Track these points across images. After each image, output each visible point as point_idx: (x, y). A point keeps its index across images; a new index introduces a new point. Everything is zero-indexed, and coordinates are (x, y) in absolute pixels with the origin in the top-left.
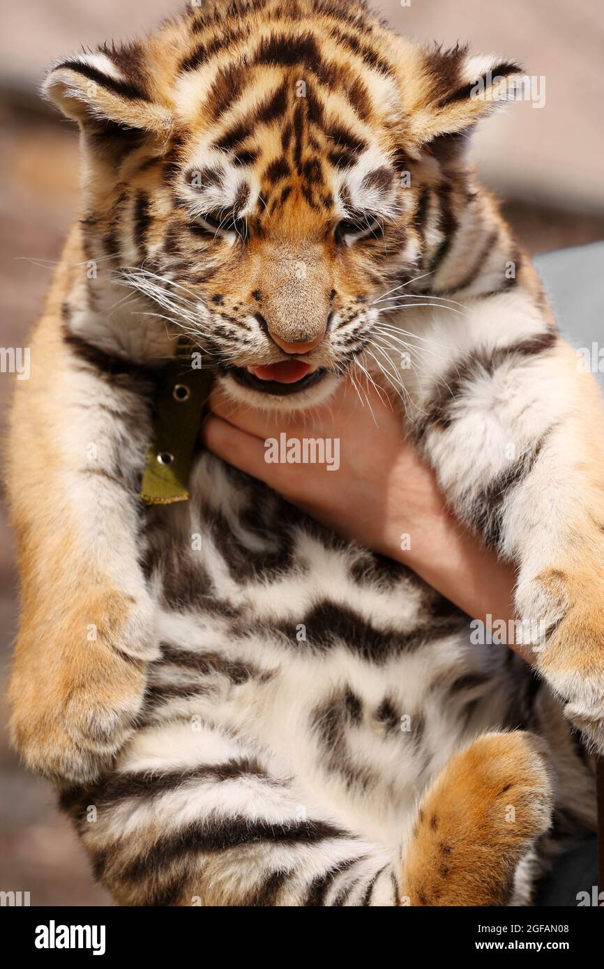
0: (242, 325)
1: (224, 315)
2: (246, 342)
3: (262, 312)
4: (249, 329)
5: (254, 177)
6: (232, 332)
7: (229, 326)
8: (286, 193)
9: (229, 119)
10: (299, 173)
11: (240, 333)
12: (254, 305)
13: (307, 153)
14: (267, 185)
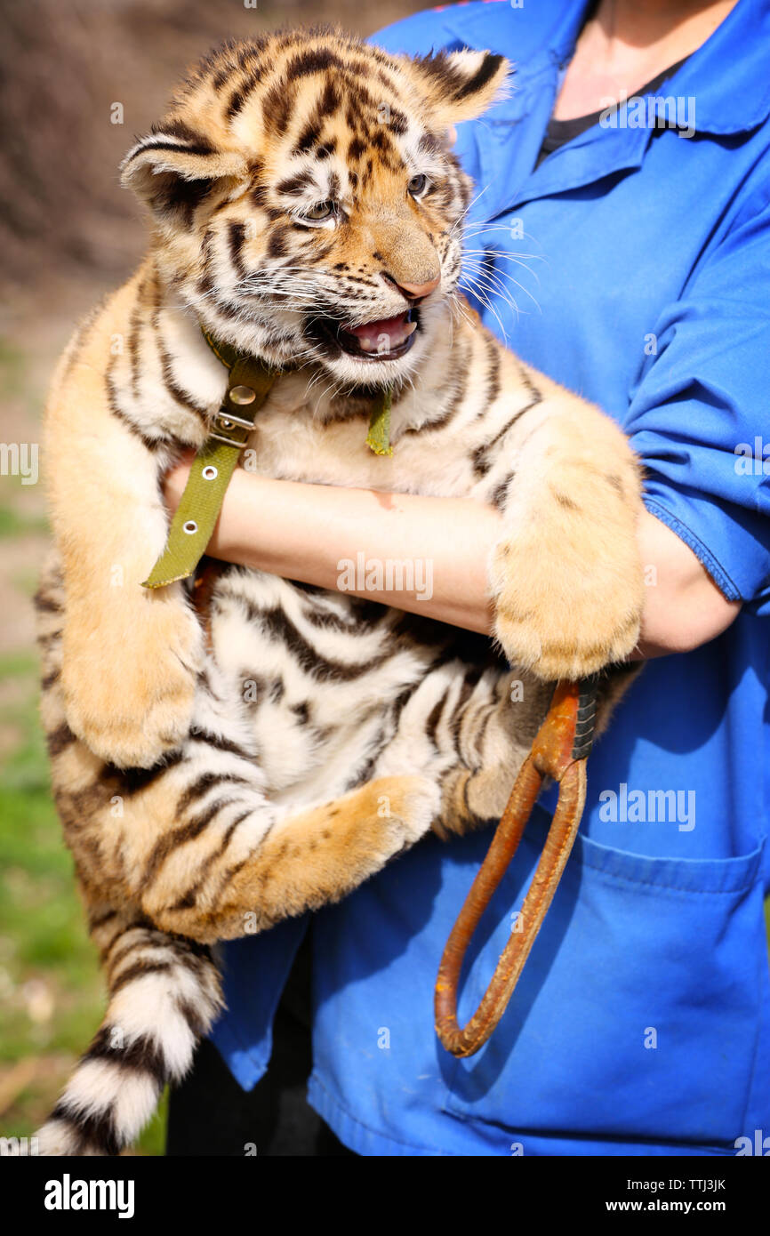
0: (368, 283)
1: (350, 278)
2: (373, 299)
3: (388, 269)
4: (376, 286)
5: (339, 164)
6: (360, 291)
7: (356, 286)
8: (370, 165)
9: (297, 125)
10: (373, 145)
11: (367, 290)
12: (378, 265)
13: (372, 129)
14: (353, 163)
